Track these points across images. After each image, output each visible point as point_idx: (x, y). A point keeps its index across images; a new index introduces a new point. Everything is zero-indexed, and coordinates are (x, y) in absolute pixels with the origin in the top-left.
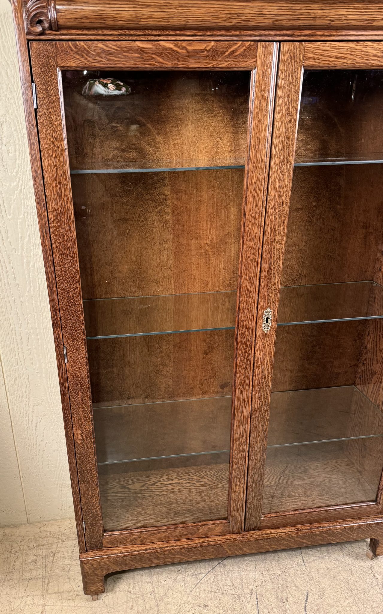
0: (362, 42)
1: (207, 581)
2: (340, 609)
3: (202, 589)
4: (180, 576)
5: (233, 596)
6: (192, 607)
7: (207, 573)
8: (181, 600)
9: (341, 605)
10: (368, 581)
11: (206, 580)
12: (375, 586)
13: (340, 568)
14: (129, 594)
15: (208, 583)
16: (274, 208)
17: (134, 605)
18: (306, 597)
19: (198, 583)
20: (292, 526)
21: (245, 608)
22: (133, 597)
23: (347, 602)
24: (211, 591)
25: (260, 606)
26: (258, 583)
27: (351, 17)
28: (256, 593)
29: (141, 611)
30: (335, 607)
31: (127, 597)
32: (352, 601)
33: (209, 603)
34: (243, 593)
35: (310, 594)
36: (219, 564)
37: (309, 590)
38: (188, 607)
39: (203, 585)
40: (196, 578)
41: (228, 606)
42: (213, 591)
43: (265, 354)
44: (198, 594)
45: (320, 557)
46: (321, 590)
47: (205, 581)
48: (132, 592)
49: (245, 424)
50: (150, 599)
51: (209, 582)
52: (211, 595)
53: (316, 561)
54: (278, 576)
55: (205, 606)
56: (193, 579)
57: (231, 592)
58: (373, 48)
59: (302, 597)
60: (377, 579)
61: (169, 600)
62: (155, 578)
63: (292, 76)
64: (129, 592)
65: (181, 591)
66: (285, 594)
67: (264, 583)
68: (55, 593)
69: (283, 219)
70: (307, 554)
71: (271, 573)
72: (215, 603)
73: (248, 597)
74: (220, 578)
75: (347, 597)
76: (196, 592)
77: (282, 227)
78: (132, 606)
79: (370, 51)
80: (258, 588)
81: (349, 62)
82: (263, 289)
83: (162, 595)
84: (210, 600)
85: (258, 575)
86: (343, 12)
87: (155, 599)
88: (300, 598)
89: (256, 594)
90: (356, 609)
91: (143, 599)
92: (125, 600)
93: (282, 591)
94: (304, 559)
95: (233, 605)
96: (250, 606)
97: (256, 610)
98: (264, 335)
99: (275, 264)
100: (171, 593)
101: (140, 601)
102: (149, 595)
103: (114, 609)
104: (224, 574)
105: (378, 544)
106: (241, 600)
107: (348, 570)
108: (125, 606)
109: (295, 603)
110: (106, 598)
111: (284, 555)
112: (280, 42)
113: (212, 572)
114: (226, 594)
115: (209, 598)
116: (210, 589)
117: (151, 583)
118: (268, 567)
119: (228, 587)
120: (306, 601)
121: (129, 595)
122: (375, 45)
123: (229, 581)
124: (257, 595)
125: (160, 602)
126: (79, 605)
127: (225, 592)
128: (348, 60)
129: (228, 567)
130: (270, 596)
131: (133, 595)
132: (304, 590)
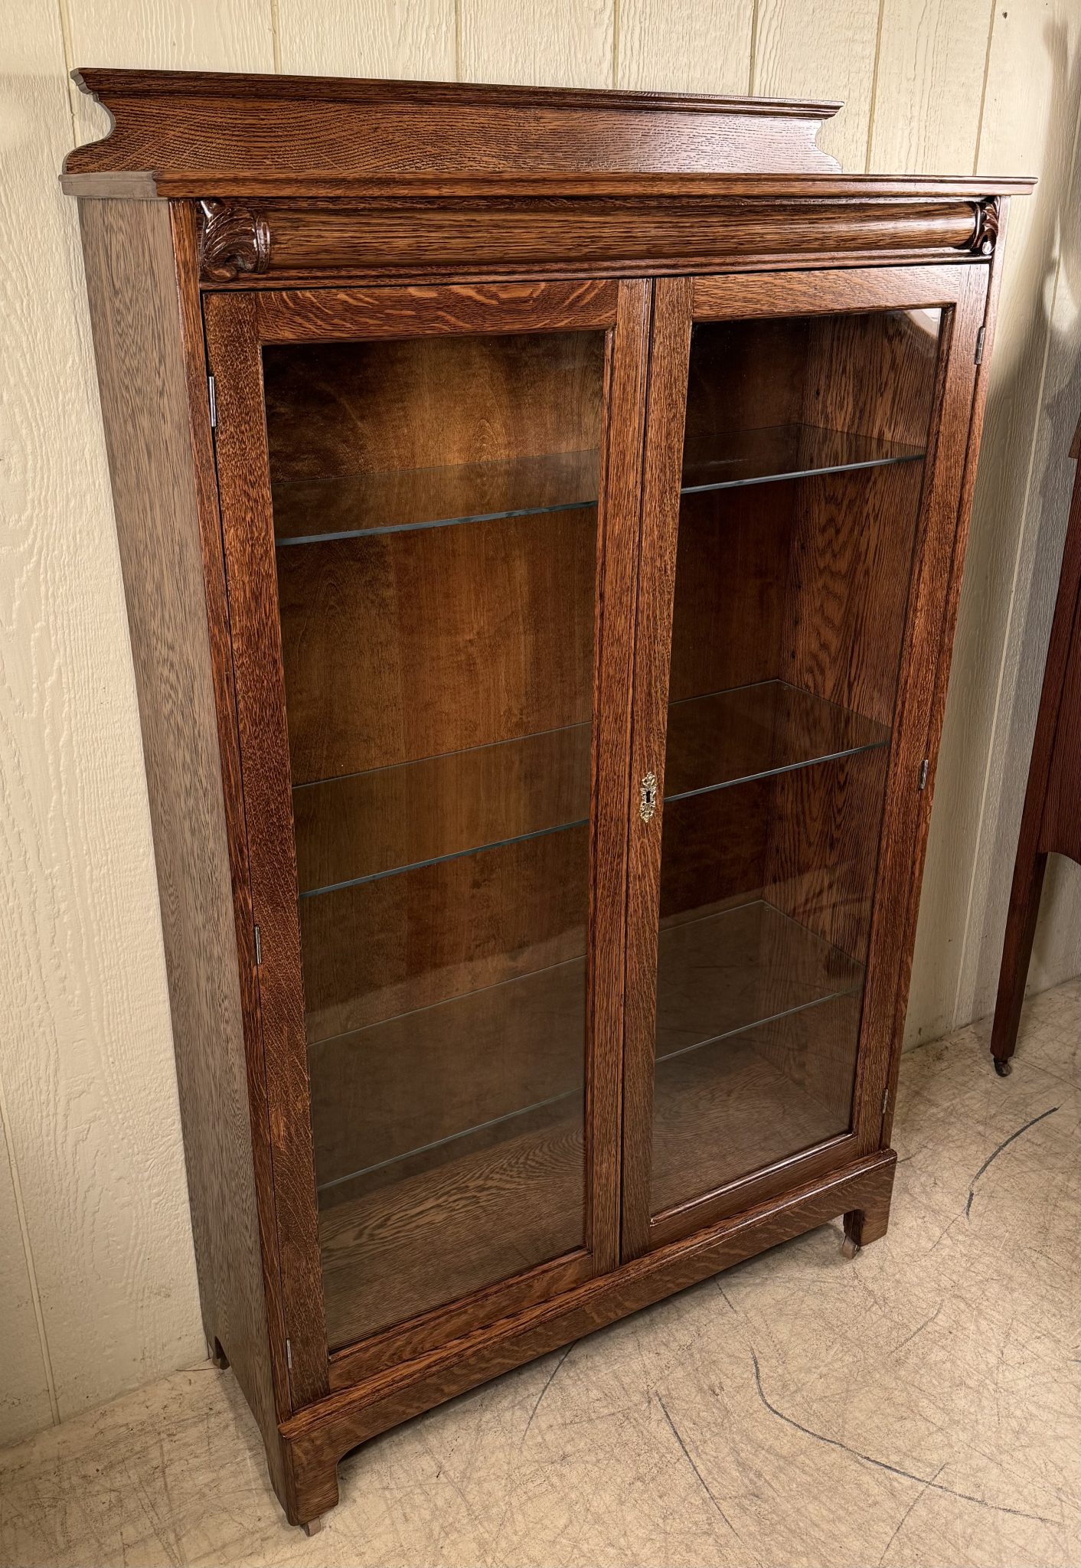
0: (782, 274)
1: (549, 1405)
2: (824, 1370)
3: (544, 1426)
4: (488, 1416)
5: (612, 1417)
6: (538, 1470)
7: (544, 1391)
8: (509, 1463)
9: (823, 1361)
10: (857, 1301)
11: (545, 1405)
12: (872, 1305)
13: (801, 1294)
14: (387, 1492)
15: (552, 1410)
16: (652, 579)
17: (408, 1510)
18: (754, 1371)
19: (531, 1418)
20: (709, 1227)
21: (645, 1432)
22: (399, 1496)
23: (832, 1353)
24: (565, 1424)
25: (675, 1418)
26: (654, 1374)
27: (769, 237)
28: (658, 1395)
29: (428, 1518)
30: (814, 1370)
31: (386, 1500)
32: (841, 1348)
33: (569, 1448)
34: (630, 1404)
35: (761, 1362)
36: (560, 1364)
37: (757, 1355)
38: (528, 1472)
39: (544, 1418)
40: (523, 1408)
41: (611, 1440)
42: (568, 1421)
43: (645, 865)
44: (539, 1439)
45: (757, 1285)
46: (778, 1346)
47: (544, 1408)
48: (392, 1486)
49: (615, 1022)
50: (440, 1486)
51: (553, 1407)
52: (566, 1431)
53: (752, 1295)
54: (689, 1347)
55: (564, 1457)
56: (518, 1413)
57: (606, 1411)
58: (800, 282)
59: (748, 1373)
60: (871, 1293)
61: (481, 1473)
62: (433, 1440)
63: (675, 336)
64: (387, 1488)
65: (502, 1446)
66: (713, 1377)
67: (666, 1372)
68: (207, 1555)
69: (666, 597)
70: (729, 1285)
71: (674, 1346)
72: (583, 1444)
73: (643, 1409)
74: (573, 1391)
75: (830, 1344)
76: (533, 1437)
77: (666, 614)
78: (404, 1515)
79: (796, 286)
80: (658, 1385)
81: (764, 308)
82: (640, 735)
83: (461, 1468)
84: (568, 1442)
85: (648, 1358)
86: (758, 229)
87: (451, 1482)
88: (745, 1376)
89: (657, 1398)
90: (851, 1360)
91: (425, 1493)
92: (384, 1508)
93: (707, 1375)
94: (728, 1297)
95: (619, 1435)
96: (654, 1424)
97: (667, 1428)
98: (644, 828)
99: (658, 684)
100: (482, 1458)
101: (419, 1499)
102: (434, 1480)
103: (364, 1536)
104: (580, 1379)
105: (864, 1219)
106: (632, 1420)
107: (815, 1293)
108: (388, 1521)
109: (738, 1389)
110: (337, 1520)
111: (685, 1302)
112: (654, 277)
113: (554, 1385)
114: (598, 1418)
115: (565, 1439)
116: (560, 1421)
117: (429, 1451)
118: (662, 1336)
119: (597, 1404)
120: (758, 1377)
121: (388, 1496)
122: (803, 275)
123: (595, 1391)
124: (660, 1400)
125: (465, 1484)
126: (278, 1558)
127: (593, 1416)
128: (763, 305)
129: (583, 1364)
130: (687, 1392)
131: (396, 1492)
132: (748, 1358)
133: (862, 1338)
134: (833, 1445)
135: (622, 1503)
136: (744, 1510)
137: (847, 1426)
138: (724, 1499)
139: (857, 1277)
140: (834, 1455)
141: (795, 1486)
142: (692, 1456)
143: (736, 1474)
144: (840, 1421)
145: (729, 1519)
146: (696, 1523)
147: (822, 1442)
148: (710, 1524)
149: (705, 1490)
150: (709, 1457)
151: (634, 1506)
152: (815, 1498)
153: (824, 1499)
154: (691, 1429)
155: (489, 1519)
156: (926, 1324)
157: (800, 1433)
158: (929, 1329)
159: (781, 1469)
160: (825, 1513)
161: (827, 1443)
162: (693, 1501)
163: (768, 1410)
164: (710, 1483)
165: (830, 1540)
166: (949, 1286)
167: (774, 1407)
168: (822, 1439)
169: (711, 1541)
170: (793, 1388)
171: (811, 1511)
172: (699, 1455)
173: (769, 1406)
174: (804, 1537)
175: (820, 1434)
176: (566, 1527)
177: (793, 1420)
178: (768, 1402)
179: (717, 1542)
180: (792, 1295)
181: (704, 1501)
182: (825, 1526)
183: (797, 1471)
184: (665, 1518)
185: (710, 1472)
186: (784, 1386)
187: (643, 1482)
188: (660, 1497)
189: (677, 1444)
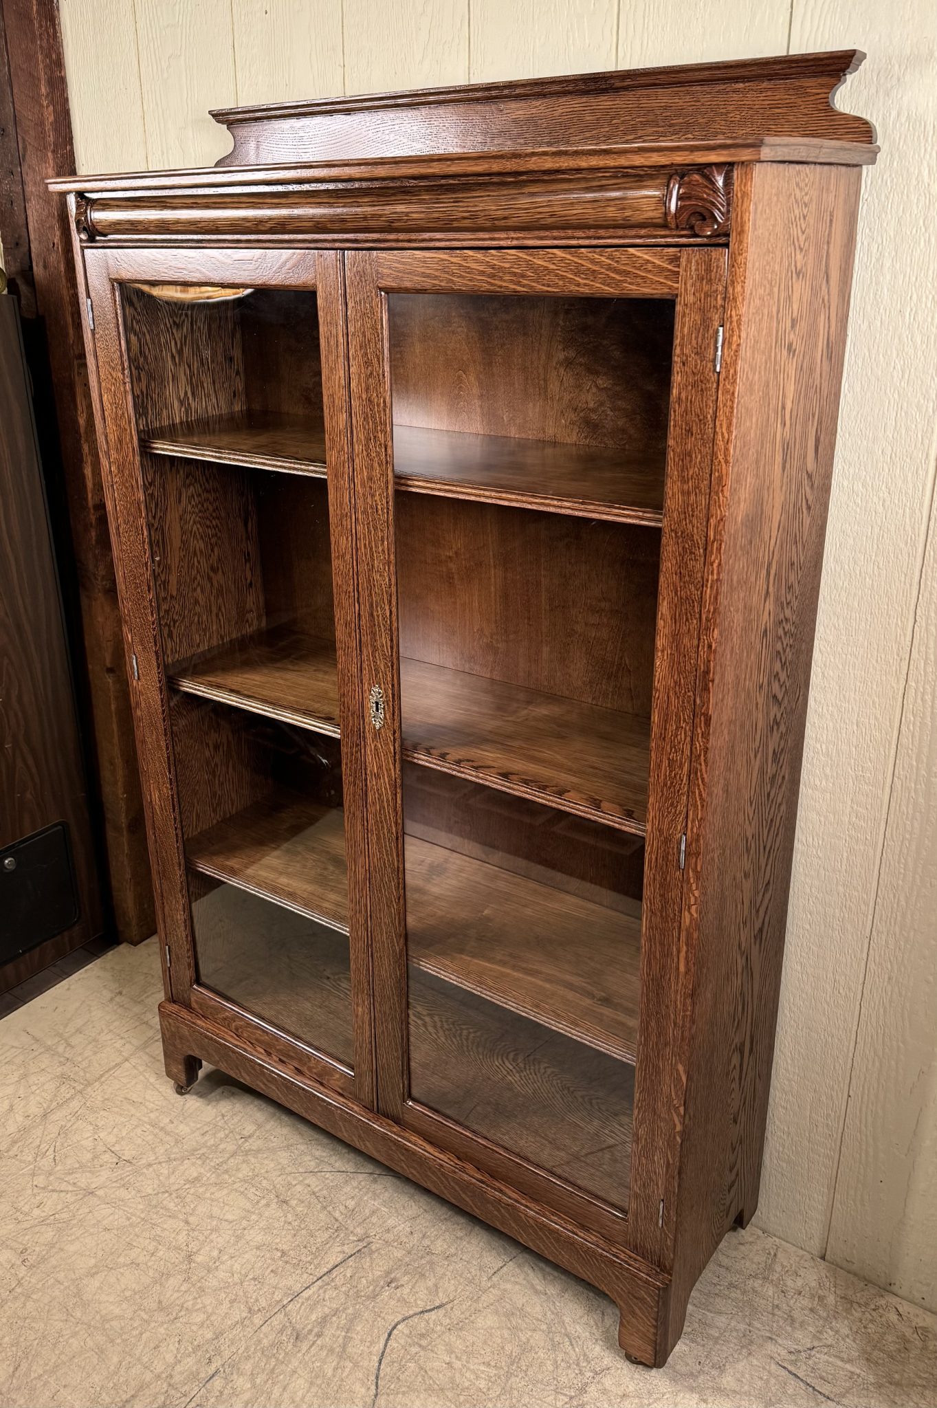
1: (328, 1179)
2: (458, 1364)
3: (307, 1182)
4: (302, 1147)
5: (334, 1221)
6: (267, 1190)
7: (339, 1171)
8: (267, 1172)
9: (468, 1362)
10: (563, 1379)
11: (327, 1176)
12: (566, 1395)
13: (544, 1327)
14: (220, 1117)
15: (324, 1182)
17: (210, 1133)
18: (428, 1308)
19: (311, 1172)
20: (458, 1158)
21: (328, 1246)
22: (220, 1124)
23: (482, 1368)
24: (314, 1193)
25: (351, 1262)
26: (390, 1237)
28: (369, 1244)
29: (209, 1144)
30: (453, 1356)
31: (215, 1119)
32: (492, 1374)
33: (294, 1203)
34: (352, 1229)
35: (441, 1312)
36: (371, 1173)
37: (448, 1307)
38: (264, 1185)
39: (314, 1179)
40: (318, 1165)
41: (312, 1226)
42: (317, 1195)
44: (295, 1183)
45: (533, 1286)
46: (467, 1321)
47: (323, 1177)
48: (226, 1118)
50: (235, 1142)
51: (327, 1181)
52: (309, 1196)
53: (517, 1287)
54: (430, 1253)
55: (285, 1202)
56: (313, 1163)
57: (337, 1215)
59: (424, 1303)
61: (253, 1160)
62: (271, 1124)
64: (223, 1116)
65: (279, 1164)
66: (406, 1278)
67: (396, 1243)
68: (152, 1056)
70: (519, 1266)
71: (426, 1242)
72: (301, 1209)
73: (351, 1238)
74: (347, 1189)
75: (493, 1364)
76: (295, 1178)
78: (206, 1132)
80: (380, 1241)
83: (253, 1148)
84: (299, 1200)
85: (403, 1228)
87: (240, 1147)
88: (419, 1302)
89: (365, 1245)
90: (481, 1386)
91: (227, 1136)
92: (208, 1120)
93: (406, 1273)
94: (505, 1268)
95: (319, 1229)
96: (339, 1249)
97: (339, 1259)
100: (265, 1156)
101: (221, 1135)
102: (238, 1137)
103: (185, 1119)
104: (360, 1190)
106: (337, 1234)
107: (552, 1340)
108: (198, 1126)
109: (402, 1300)
110: (192, 1102)
113: (347, 1176)
114: (329, 1212)
115: (301, 1198)
116: (316, 1190)
117: (259, 1126)
118: (432, 1232)
119: (342, 1208)
120: (422, 1312)
121: (218, 1119)
123: (353, 1203)
124: (365, 1247)
125: (242, 1154)
126: (158, 1086)
127: (330, 1208)
129: (378, 1187)
130: (381, 1264)
131: (222, 1121)
132: (442, 1298)
134: (373, 1387)
135: (258, 1248)
136: (281, 1332)
137: (400, 1396)
138: (286, 1315)
139: (596, 1373)
140: (363, 1390)
141: (319, 1364)
142: (319, 1283)
143: (313, 1317)
144: (404, 1389)
145: (268, 1323)
146: (257, 1300)
147: (374, 1378)
148: (259, 1310)
149: (290, 1299)
150: (322, 1295)
151: (258, 1256)
152: (312, 1383)
153: (314, 1389)
154: (345, 1276)
155: (219, 1176)
159: (331, 1350)
160: (300, 1394)
161: (374, 1383)
162: (276, 1294)
163: (390, 1328)
164: (298, 1302)
165: (273, 1403)
167: (395, 1332)
168: (377, 1378)
169: (244, 1315)
170: (424, 1342)
171: (298, 1382)
172: (321, 1287)
173: (394, 1328)
174: (270, 1382)
175: (382, 1375)
176: (226, 1221)
177: (388, 1350)
178: (399, 1327)
179: (245, 1319)
180: (538, 1320)
181: (278, 1302)
182: (286, 1395)
183: (335, 1363)
184: (254, 1279)
185: (308, 1299)
186: (422, 1336)
187: (282, 1256)
188: (272, 1271)
189: (326, 1270)
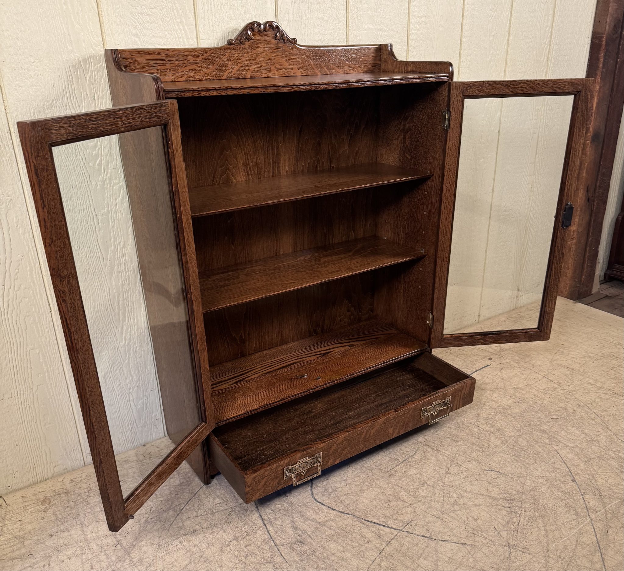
133: (372, 466)
156: (408, 458)
157: (331, 511)
158: (409, 460)
166: (423, 441)
